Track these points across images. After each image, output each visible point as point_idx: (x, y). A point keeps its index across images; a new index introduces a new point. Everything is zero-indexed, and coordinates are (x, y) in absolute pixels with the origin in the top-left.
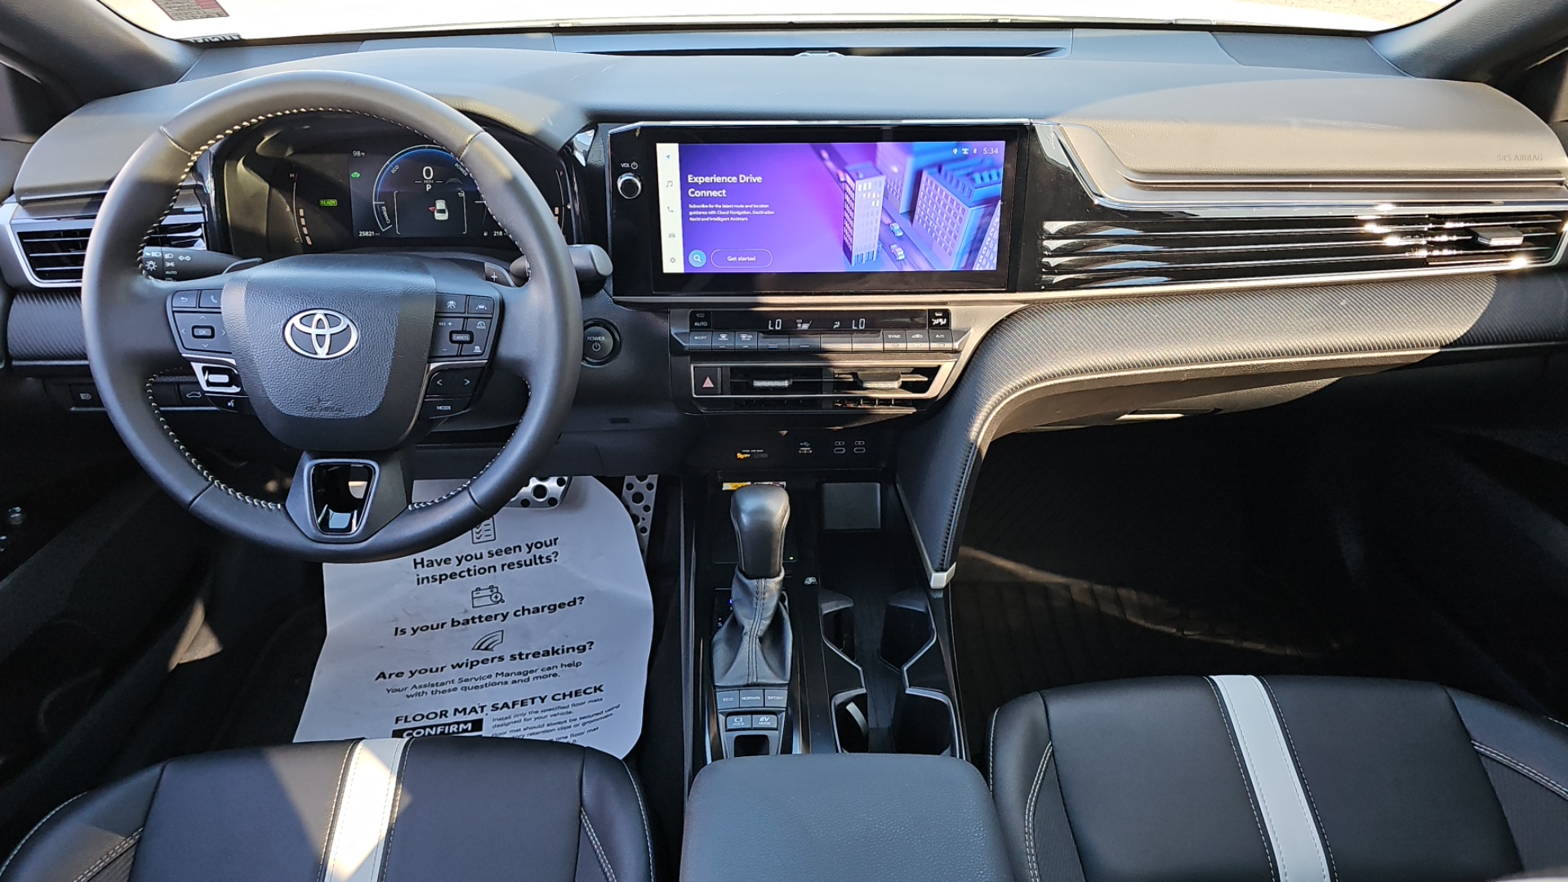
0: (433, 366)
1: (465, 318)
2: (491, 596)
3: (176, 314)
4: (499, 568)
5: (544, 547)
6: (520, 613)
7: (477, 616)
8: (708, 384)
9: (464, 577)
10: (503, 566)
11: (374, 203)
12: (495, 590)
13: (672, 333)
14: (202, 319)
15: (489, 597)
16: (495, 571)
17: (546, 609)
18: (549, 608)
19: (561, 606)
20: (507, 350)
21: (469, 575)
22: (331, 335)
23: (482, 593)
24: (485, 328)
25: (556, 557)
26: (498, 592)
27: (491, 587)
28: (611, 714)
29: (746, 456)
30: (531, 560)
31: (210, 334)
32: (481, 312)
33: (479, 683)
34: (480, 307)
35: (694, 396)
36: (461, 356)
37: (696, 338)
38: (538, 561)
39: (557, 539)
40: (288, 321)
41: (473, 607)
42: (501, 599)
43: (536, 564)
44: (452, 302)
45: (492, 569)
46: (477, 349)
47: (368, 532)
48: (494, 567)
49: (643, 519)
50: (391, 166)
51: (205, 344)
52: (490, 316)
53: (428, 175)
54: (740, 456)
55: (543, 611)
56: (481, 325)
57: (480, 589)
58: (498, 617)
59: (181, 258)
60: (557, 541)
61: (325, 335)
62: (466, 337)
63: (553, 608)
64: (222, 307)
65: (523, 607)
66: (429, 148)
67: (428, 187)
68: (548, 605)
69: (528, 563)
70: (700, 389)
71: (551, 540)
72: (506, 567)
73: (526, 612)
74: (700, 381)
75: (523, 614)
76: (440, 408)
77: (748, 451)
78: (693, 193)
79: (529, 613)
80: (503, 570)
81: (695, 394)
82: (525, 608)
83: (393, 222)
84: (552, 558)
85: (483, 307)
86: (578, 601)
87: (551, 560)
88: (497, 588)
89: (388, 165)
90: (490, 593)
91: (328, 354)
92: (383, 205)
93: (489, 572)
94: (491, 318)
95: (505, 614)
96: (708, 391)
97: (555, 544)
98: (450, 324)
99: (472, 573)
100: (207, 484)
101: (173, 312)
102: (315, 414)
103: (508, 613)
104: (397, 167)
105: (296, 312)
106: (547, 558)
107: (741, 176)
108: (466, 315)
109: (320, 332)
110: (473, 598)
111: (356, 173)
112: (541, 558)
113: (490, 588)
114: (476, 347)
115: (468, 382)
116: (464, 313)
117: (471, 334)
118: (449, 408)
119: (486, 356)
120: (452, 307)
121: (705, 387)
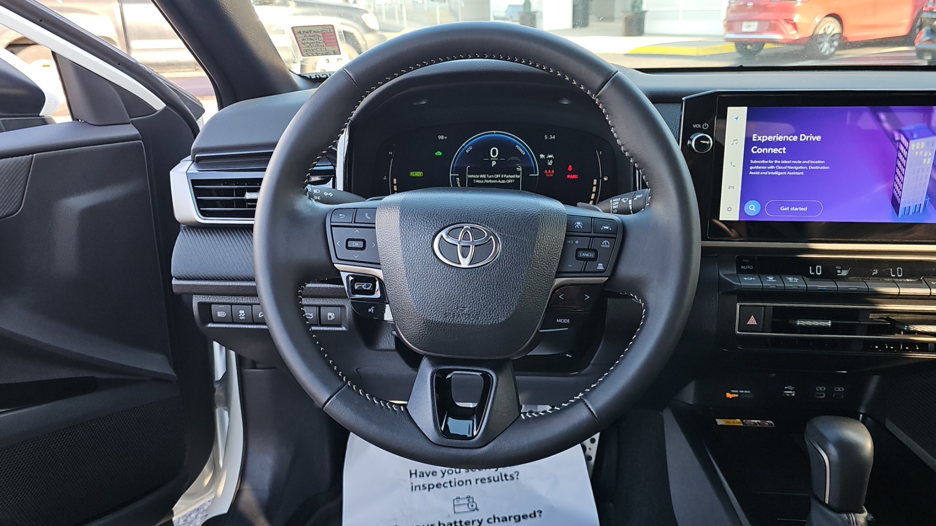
0: (558, 281)
1: (590, 237)
2: (468, 504)
3: (333, 228)
4: (473, 482)
6: (493, 520)
7: (458, 520)
8: (752, 321)
9: (447, 487)
10: (477, 480)
11: (451, 175)
12: (471, 500)
13: (721, 274)
14: (357, 233)
15: (467, 506)
16: (471, 484)
17: (512, 519)
18: (515, 518)
19: (525, 517)
20: (628, 269)
21: (451, 486)
22: (474, 247)
23: (461, 502)
24: (609, 246)
25: (518, 475)
26: (473, 501)
27: (468, 497)
29: (734, 396)
30: (498, 477)
31: (362, 246)
32: (606, 231)
34: (605, 228)
35: (738, 332)
36: (584, 272)
37: (745, 279)
38: (504, 478)
40: (438, 233)
41: (455, 512)
42: (476, 507)
43: (502, 480)
45: (468, 482)
46: (600, 267)
48: (470, 481)
49: (590, 449)
50: (467, 146)
51: (356, 255)
52: (615, 236)
53: (495, 154)
54: (729, 395)
55: (510, 520)
56: (606, 244)
57: (459, 498)
58: (475, 523)
59: (326, 194)
61: (469, 247)
62: (591, 255)
63: (518, 519)
64: (376, 222)
65: (494, 516)
66: (496, 133)
67: (494, 163)
68: (514, 515)
69: (496, 479)
70: (744, 327)
72: (479, 481)
73: (497, 520)
74: (744, 318)
75: (495, 521)
76: (560, 321)
77: (737, 391)
78: (755, 150)
79: (499, 521)
80: (477, 483)
81: (739, 331)
82: (496, 516)
84: (515, 476)
85: (607, 228)
86: (537, 514)
87: (513, 478)
88: (473, 499)
89: (464, 146)
90: (468, 502)
91: (470, 264)
92: (457, 177)
93: (466, 484)
94: (615, 238)
95: (480, 521)
96: (752, 328)
98: (577, 242)
99: (453, 484)
100: (343, 383)
101: (332, 226)
102: (457, 320)
103: (482, 520)
104: (471, 148)
105: (445, 225)
106: (511, 476)
107: (801, 135)
108: (593, 234)
109: (465, 243)
110: (454, 505)
111: (439, 152)
112: (506, 475)
113: (467, 497)
114: (599, 265)
115: (589, 297)
116: (591, 232)
117: (595, 251)
118: (568, 321)
119: (608, 273)
120: (579, 226)
121: (748, 325)
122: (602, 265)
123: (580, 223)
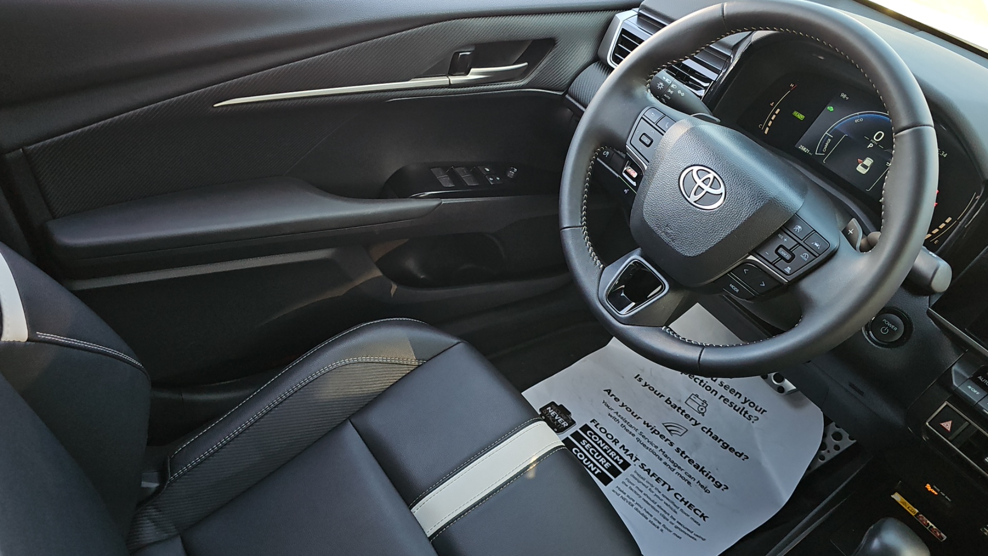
0: (751, 257)
1: (799, 243)
2: (700, 406)
3: (642, 120)
4: (718, 395)
5: (754, 408)
6: (706, 430)
7: (683, 409)
8: (947, 425)
9: (696, 382)
10: (722, 396)
11: (826, 133)
12: (705, 405)
13: (953, 368)
14: (651, 132)
15: (698, 405)
16: (715, 395)
17: (721, 442)
18: (723, 444)
19: (732, 450)
20: (809, 286)
21: (700, 384)
22: (707, 192)
23: (697, 400)
24: (806, 260)
25: (755, 420)
26: (705, 407)
27: (705, 402)
28: (695, 539)
29: (933, 491)
30: (739, 408)
31: (648, 144)
32: (814, 248)
33: (648, 445)
34: (816, 244)
35: (927, 424)
36: (774, 265)
37: (970, 387)
38: (743, 413)
39: (766, 411)
40: (692, 166)
41: (685, 402)
42: (703, 413)
43: (741, 413)
44: (800, 227)
45: (714, 393)
46: (788, 270)
47: (631, 321)
48: (717, 392)
49: (829, 452)
50: (858, 116)
51: (641, 147)
52: (817, 255)
53: (877, 138)
54: (928, 486)
55: (719, 442)
56: (805, 256)
57: (698, 397)
58: (693, 420)
59: (679, 92)
60: (764, 413)
61: (703, 189)
62: (788, 257)
63: (725, 446)
64: (667, 132)
65: (710, 429)
67: (871, 145)
68: (725, 441)
69: (737, 408)
70: (936, 423)
71: (761, 409)
72: (722, 399)
73: (709, 433)
74: (943, 417)
75: (707, 433)
76: (732, 286)
77: (939, 490)
79: (710, 435)
80: (720, 398)
81: (929, 423)
82: (711, 431)
83: (826, 153)
84: (753, 419)
85: (817, 246)
86: (743, 457)
87: (750, 419)
88: (707, 405)
89: (857, 115)
90: (701, 404)
91: (695, 202)
92: (830, 138)
93: (712, 392)
94: (817, 257)
95: (698, 423)
96: (943, 430)
97: (762, 413)
98: (785, 240)
99: (702, 384)
100: (580, 224)
101: (642, 118)
102: (659, 232)
103: (699, 424)
104: (861, 120)
105: (700, 164)
106: (749, 416)
108: (801, 242)
109: (703, 186)
110: (690, 398)
111: (832, 107)
112: (746, 412)
113: (703, 401)
114: (788, 268)
115: (764, 285)
116: (802, 240)
117: (793, 256)
118: (737, 291)
119: (790, 278)
120: (797, 230)
121: (941, 425)
122: (790, 269)
123: (800, 228)
